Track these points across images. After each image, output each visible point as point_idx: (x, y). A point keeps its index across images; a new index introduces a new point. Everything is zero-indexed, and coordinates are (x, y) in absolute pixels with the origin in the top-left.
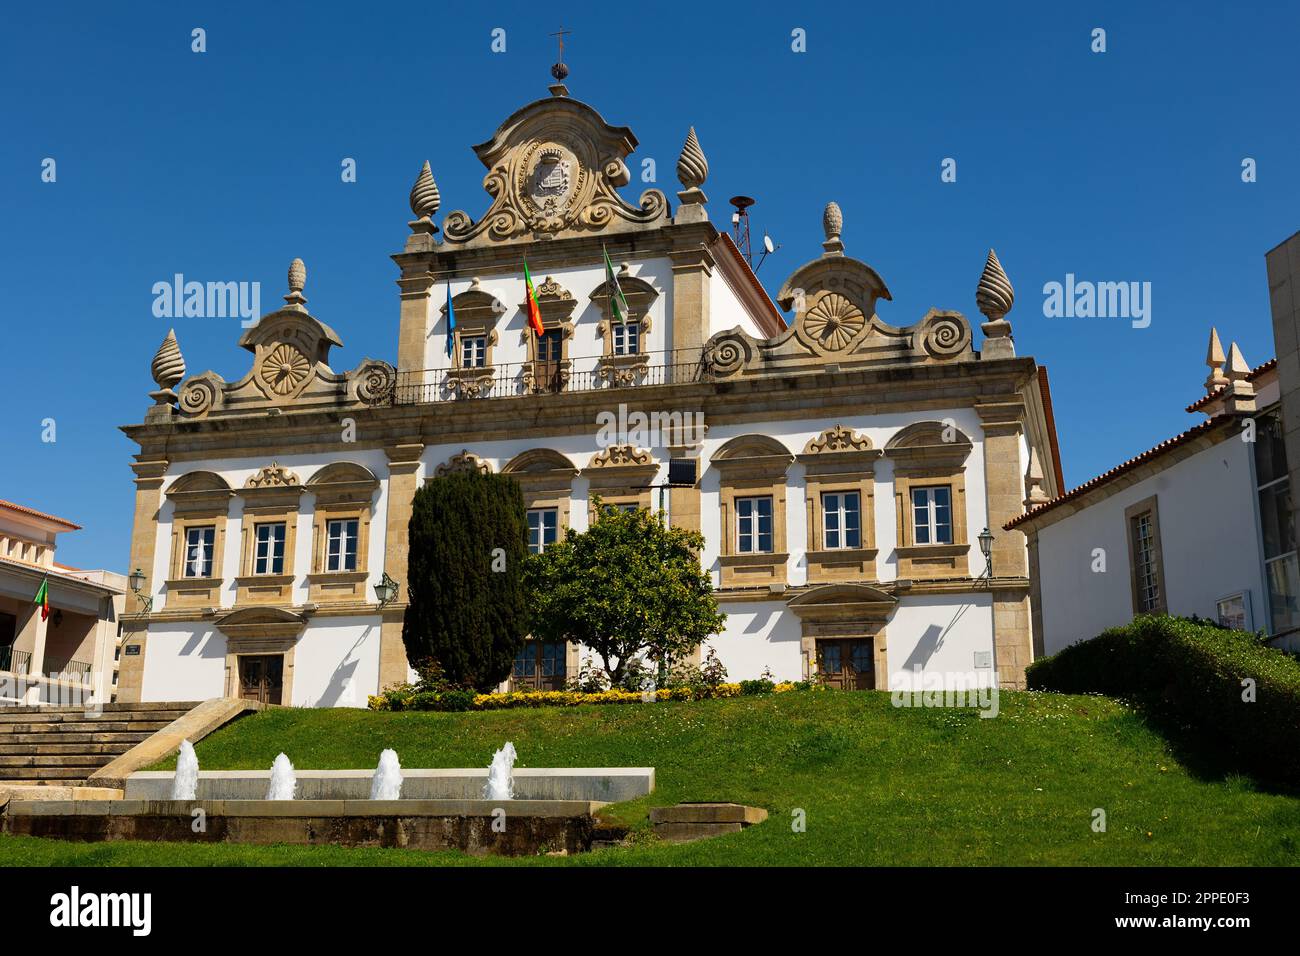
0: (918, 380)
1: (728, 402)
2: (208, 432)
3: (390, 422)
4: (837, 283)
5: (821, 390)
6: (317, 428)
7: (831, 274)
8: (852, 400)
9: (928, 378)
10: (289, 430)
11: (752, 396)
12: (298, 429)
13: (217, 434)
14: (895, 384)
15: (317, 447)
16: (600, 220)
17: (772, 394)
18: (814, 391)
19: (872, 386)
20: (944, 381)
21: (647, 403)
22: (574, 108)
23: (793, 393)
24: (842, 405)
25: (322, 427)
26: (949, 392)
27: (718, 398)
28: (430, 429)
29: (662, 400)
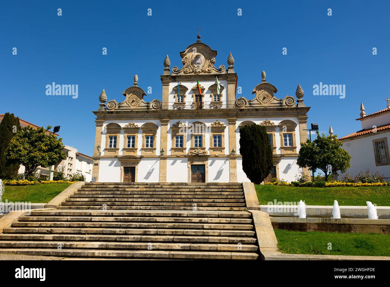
0: (285, 110)
1: (242, 113)
2: (115, 114)
3: (161, 114)
4: (266, 89)
5: (263, 112)
6: (143, 114)
7: (264, 87)
8: (270, 114)
9: (287, 110)
10: (136, 114)
11: (248, 112)
12: (138, 114)
13: (117, 114)
14: (280, 111)
15: (143, 118)
16: (210, 71)
17: (252, 112)
18: (261, 112)
19: (275, 111)
20: (291, 111)
21: (224, 113)
22: (204, 45)
23: (257, 112)
24: (267, 115)
25: (144, 114)
26: (291, 114)
27: (240, 112)
28: (171, 116)
29: (227, 112)
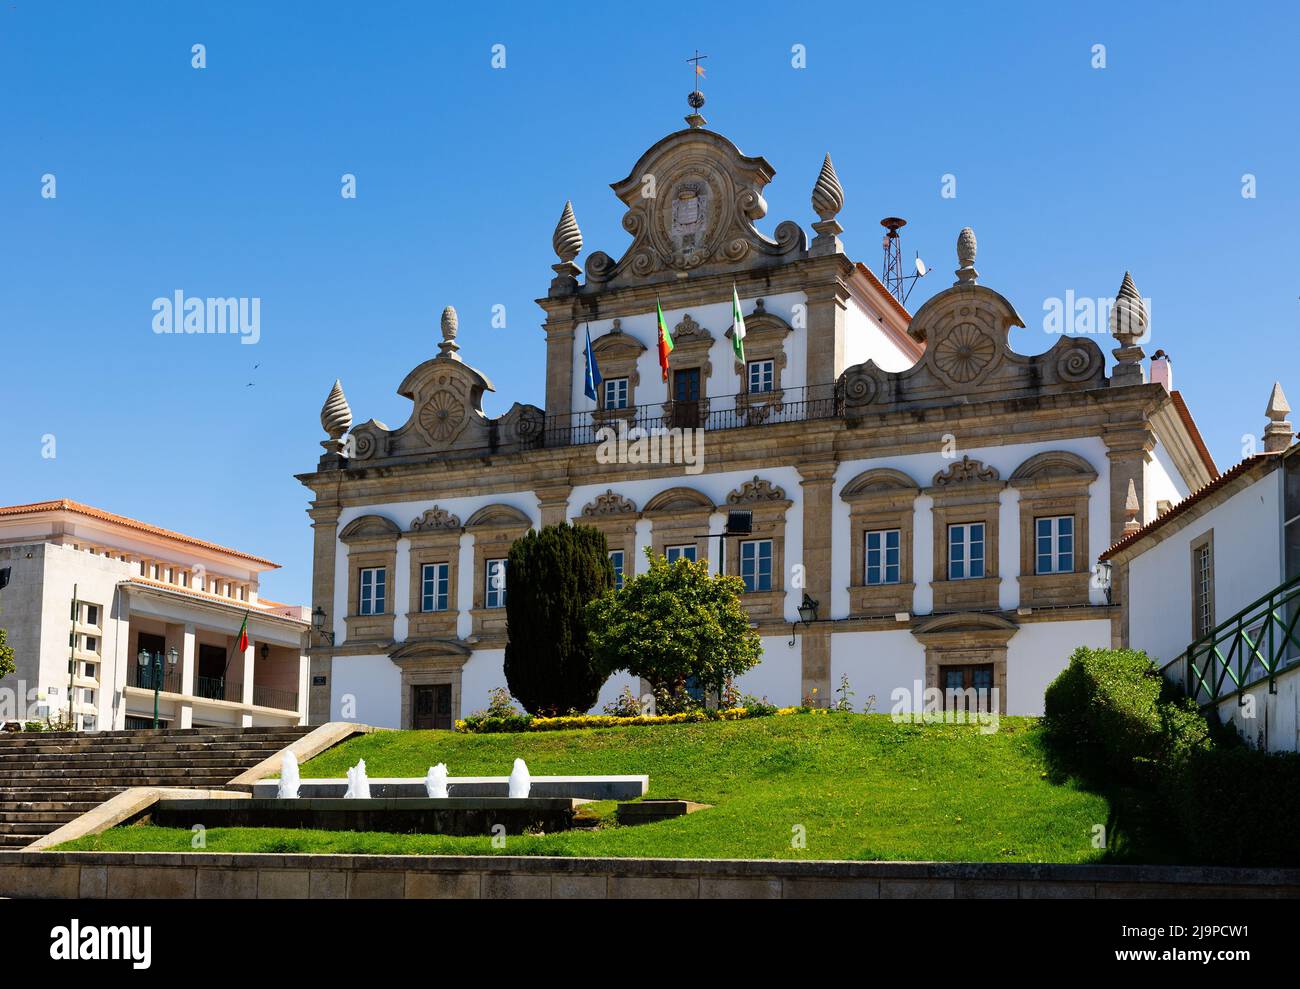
0: (1044, 409)
1: (859, 437)
2: (375, 478)
3: (539, 464)
4: (969, 312)
5: (950, 423)
6: (473, 472)
7: (963, 303)
8: (981, 431)
9: (1055, 408)
10: (447, 474)
11: (882, 430)
12: (456, 473)
13: (383, 480)
14: (1023, 415)
15: (474, 490)
16: (736, 255)
17: (902, 427)
18: (941, 424)
19: (999, 417)
20: (1072, 410)
21: (779, 440)
22: (709, 139)
23: (921, 426)
24: (970, 437)
25: (478, 471)
26: (1078, 421)
27: (848, 433)
28: (577, 471)
29: (794, 437)
